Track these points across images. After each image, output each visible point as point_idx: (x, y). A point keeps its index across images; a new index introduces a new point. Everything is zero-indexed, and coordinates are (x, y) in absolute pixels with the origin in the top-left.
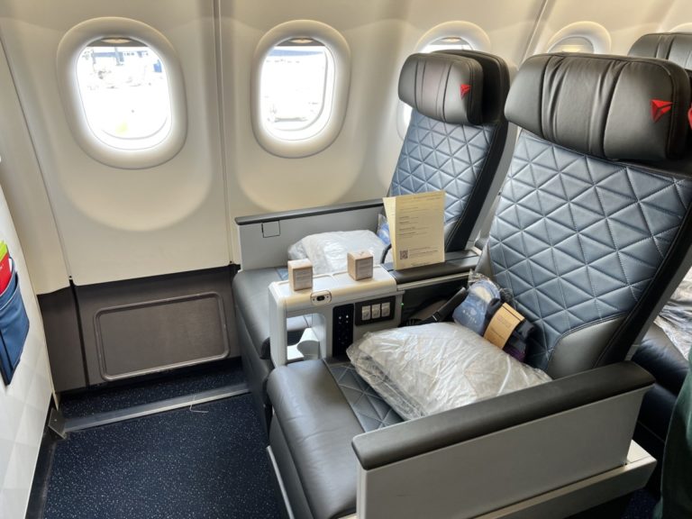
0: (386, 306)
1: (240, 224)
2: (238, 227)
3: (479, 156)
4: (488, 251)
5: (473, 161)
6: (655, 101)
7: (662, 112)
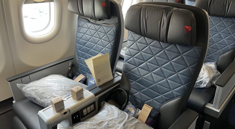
0: (92, 106)
1: (9, 81)
2: (9, 83)
3: (113, 39)
4: (125, 75)
5: (111, 41)
6: (186, 26)
7: (189, 30)
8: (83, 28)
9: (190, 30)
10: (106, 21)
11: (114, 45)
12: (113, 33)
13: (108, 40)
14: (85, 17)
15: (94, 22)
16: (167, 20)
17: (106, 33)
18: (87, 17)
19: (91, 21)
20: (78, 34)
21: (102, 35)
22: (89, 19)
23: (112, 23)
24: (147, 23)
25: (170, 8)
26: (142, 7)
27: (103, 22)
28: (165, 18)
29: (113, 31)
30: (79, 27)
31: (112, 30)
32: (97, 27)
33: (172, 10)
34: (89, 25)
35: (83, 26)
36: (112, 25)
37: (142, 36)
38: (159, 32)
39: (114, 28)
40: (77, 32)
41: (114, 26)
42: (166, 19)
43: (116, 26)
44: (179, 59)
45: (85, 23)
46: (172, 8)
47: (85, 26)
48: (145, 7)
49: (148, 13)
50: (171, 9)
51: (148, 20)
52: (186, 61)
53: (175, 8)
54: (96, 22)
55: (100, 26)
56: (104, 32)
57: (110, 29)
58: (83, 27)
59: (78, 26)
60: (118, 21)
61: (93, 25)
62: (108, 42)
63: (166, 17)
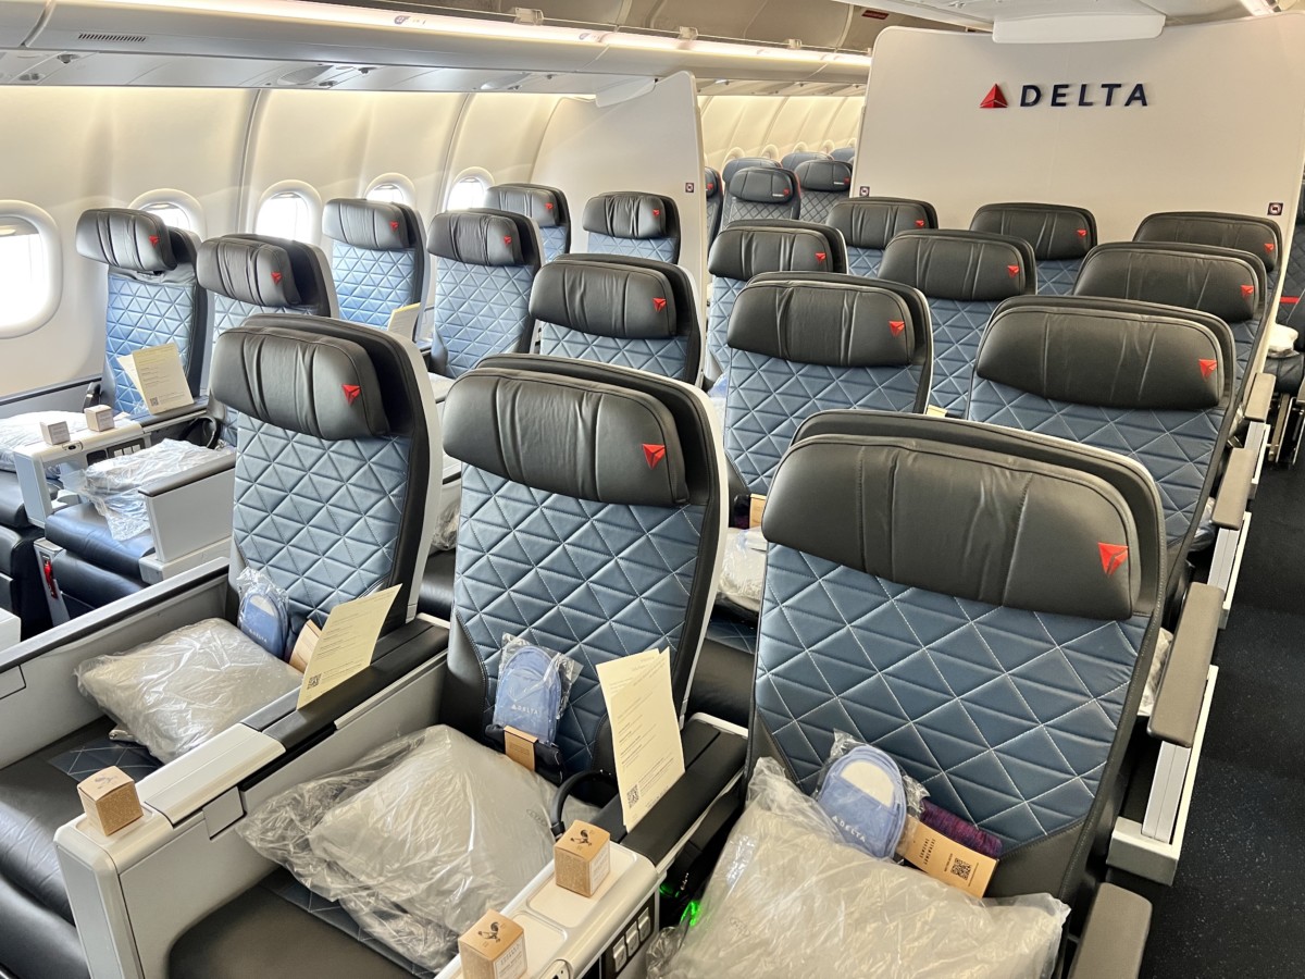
5: (183, 318)
8: (123, 297)
10: (171, 275)
11: (191, 326)
12: (188, 302)
13: (178, 317)
14: (120, 269)
15: (146, 280)
17: (172, 303)
18: (123, 267)
19: (139, 277)
20: (110, 312)
21: (163, 307)
22: (134, 273)
23: (182, 278)
27: (167, 278)
29: (186, 298)
30: (112, 295)
31: (185, 295)
32: (152, 290)
34: (134, 286)
35: (122, 291)
36: (183, 284)
40: (109, 307)
45: (126, 284)
47: (126, 290)
54: (150, 278)
55: (158, 288)
56: (167, 300)
57: (180, 292)
58: (122, 294)
59: (110, 293)
60: (191, 275)
61: (143, 287)
62: (179, 323)
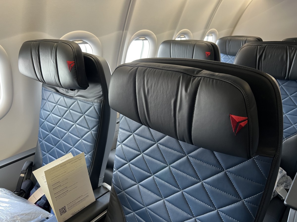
3: (94, 124)
4: (116, 196)
5: (91, 127)
6: (233, 116)
7: (240, 125)
9: (243, 124)
12: (94, 114)
15: (65, 93)
16: (187, 98)
17: (82, 113)
20: (42, 111)
21: (76, 116)
24: (149, 101)
25: (193, 71)
26: (137, 69)
28: (183, 94)
29: (94, 110)
30: (43, 100)
32: (69, 101)
33: (198, 75)
34: (57, 97)
36: (92, 99)
37: (142, 124)
38: (173, 121)
39: (96, 105)
40: (41, 108)
41: (96, 101)
42: (186, 96)
43: (99, 101)
44: (218, 179)
45: (52, 95)
46: (199, 72)
47: (51, 98)
48: (143, 70)
49: (149, 81)
50: (197, 73)
51: (150, 95)
52: (235, 186)
53: (205, 72)
54: (67, 92)
55: (73, 101)
56: (79, 110)
57: (89, 105)
58: (49, 101)
60: (101, 93)
61: (62, 98)
62: (86, 130)
63: (186, 90)
